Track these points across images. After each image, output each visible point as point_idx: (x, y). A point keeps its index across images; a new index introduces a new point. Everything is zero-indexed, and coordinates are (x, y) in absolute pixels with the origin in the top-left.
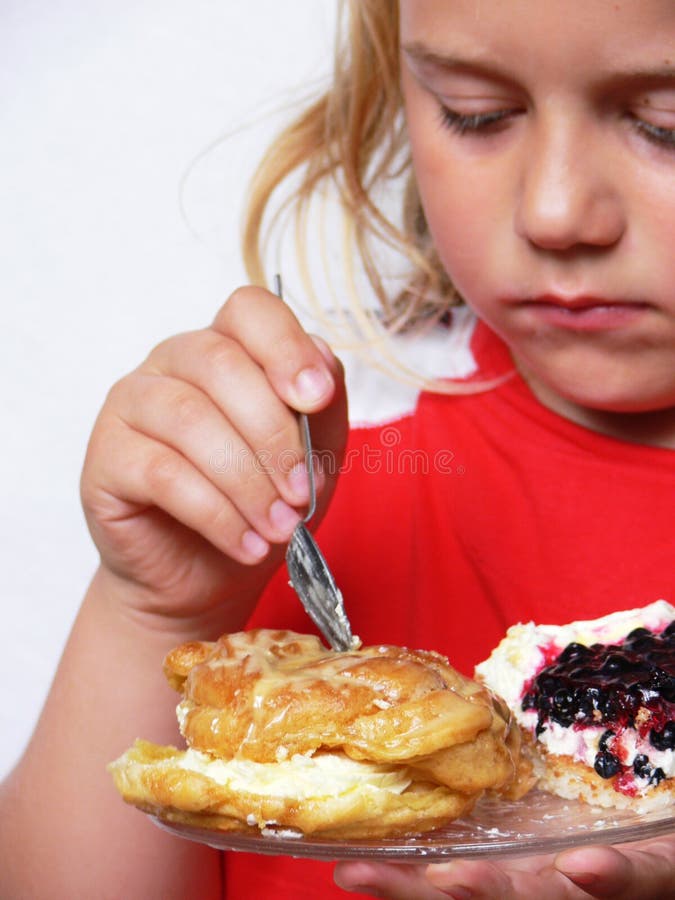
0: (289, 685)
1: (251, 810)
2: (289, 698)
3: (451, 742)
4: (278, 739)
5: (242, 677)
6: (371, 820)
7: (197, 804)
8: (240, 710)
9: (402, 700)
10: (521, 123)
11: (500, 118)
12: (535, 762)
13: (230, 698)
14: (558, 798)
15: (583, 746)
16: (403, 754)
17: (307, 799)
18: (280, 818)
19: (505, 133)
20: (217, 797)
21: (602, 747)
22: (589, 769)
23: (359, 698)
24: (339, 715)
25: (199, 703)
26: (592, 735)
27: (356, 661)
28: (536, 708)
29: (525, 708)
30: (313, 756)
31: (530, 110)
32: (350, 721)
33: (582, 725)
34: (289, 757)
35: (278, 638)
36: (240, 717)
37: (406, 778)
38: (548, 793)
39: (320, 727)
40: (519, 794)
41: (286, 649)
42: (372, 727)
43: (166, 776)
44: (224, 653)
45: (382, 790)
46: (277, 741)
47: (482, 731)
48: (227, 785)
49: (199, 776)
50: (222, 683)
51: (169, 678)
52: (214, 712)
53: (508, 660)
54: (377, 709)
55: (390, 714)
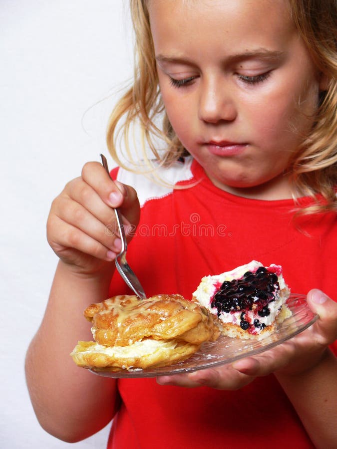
0: (129, 317)
1: (123, 364)
2: (130, 322)
3: (189, 328)
4: (129, 337)
5: (112, 317)
6: (166, 360)
7: (104, 365)
8: (113, 329)
9: (170, 316)
10: (198, 80)
11: (192, 80)
12: (219, 326)
13: (109, 325)
14: (229, 338)
15: (235, 319)
16: (173, 335)
17: (143, 357)
18: (134, 365)
19: (193, 85)
20: (110, 361)
21: (242, 318)
22: (238, 326)
23: (155, 318)
24: (148, 325)
25: (99, 328)
26: (238, 315)
27: (151, 304)
28: (216, 307)
29: (212, 307)
30: (142, 341)
31: (201, 75)
32: (153, 327)
33: (233, 312)
34: (133, 343)
35: (122, 299)
36: (114, 332)
37: (175, 343)
38: (226, 336)
39: (143, 331)
40: (215, 338)
41: (126, 303)
42: (161, 328)
43: (92, 356)
44: (104, 308)
45: (168, 348)
46: (129, 338)
47: (200, 322)
48: (113, 356)
49: (103, 355)
50: (106, 320)
51: (87, 318)
52: (104, 331)
53: (203, 291)
54: (161, 321)
55: (166, 322)
